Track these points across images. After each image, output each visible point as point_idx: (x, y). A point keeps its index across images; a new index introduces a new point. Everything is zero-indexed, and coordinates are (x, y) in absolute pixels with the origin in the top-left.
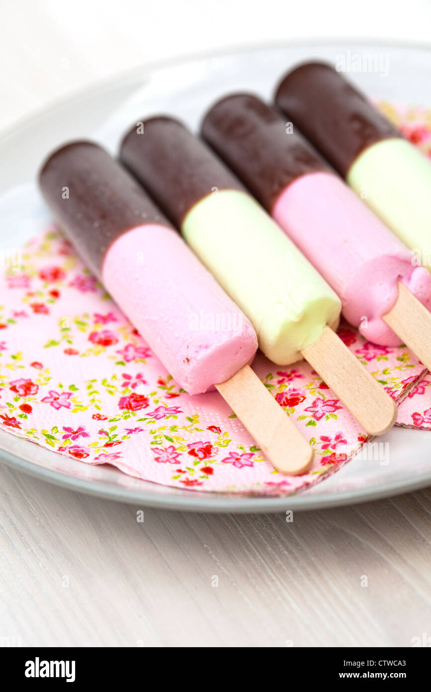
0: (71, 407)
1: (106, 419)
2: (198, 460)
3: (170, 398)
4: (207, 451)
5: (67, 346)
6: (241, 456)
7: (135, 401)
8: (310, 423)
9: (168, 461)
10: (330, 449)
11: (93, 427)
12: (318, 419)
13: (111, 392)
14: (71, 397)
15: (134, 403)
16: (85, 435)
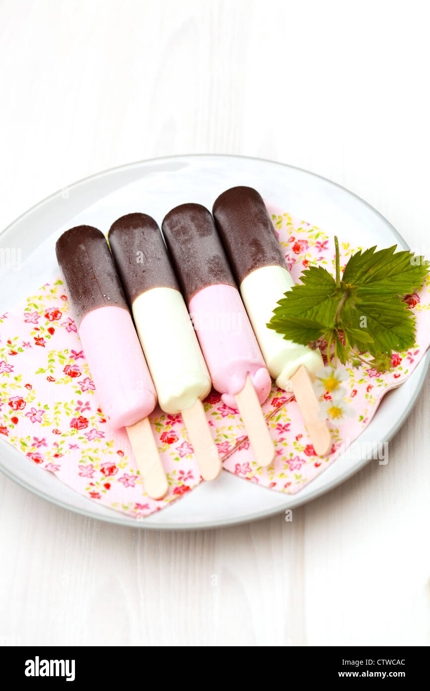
0: (42, 422)
1: (60, 434)
2: (104, 477)
3: (101, 422)
4: (112, 470)
5: (49, 374)
6: (130, 477)
7: (81, 422)
8: (177, 459)
9: (86, 475)
10: (182, 481)
11: (51, 438)
12: (182, 457)
13: (68, 413)
14: (44, 414)
15: (80, 423)
16: (45, 445)
